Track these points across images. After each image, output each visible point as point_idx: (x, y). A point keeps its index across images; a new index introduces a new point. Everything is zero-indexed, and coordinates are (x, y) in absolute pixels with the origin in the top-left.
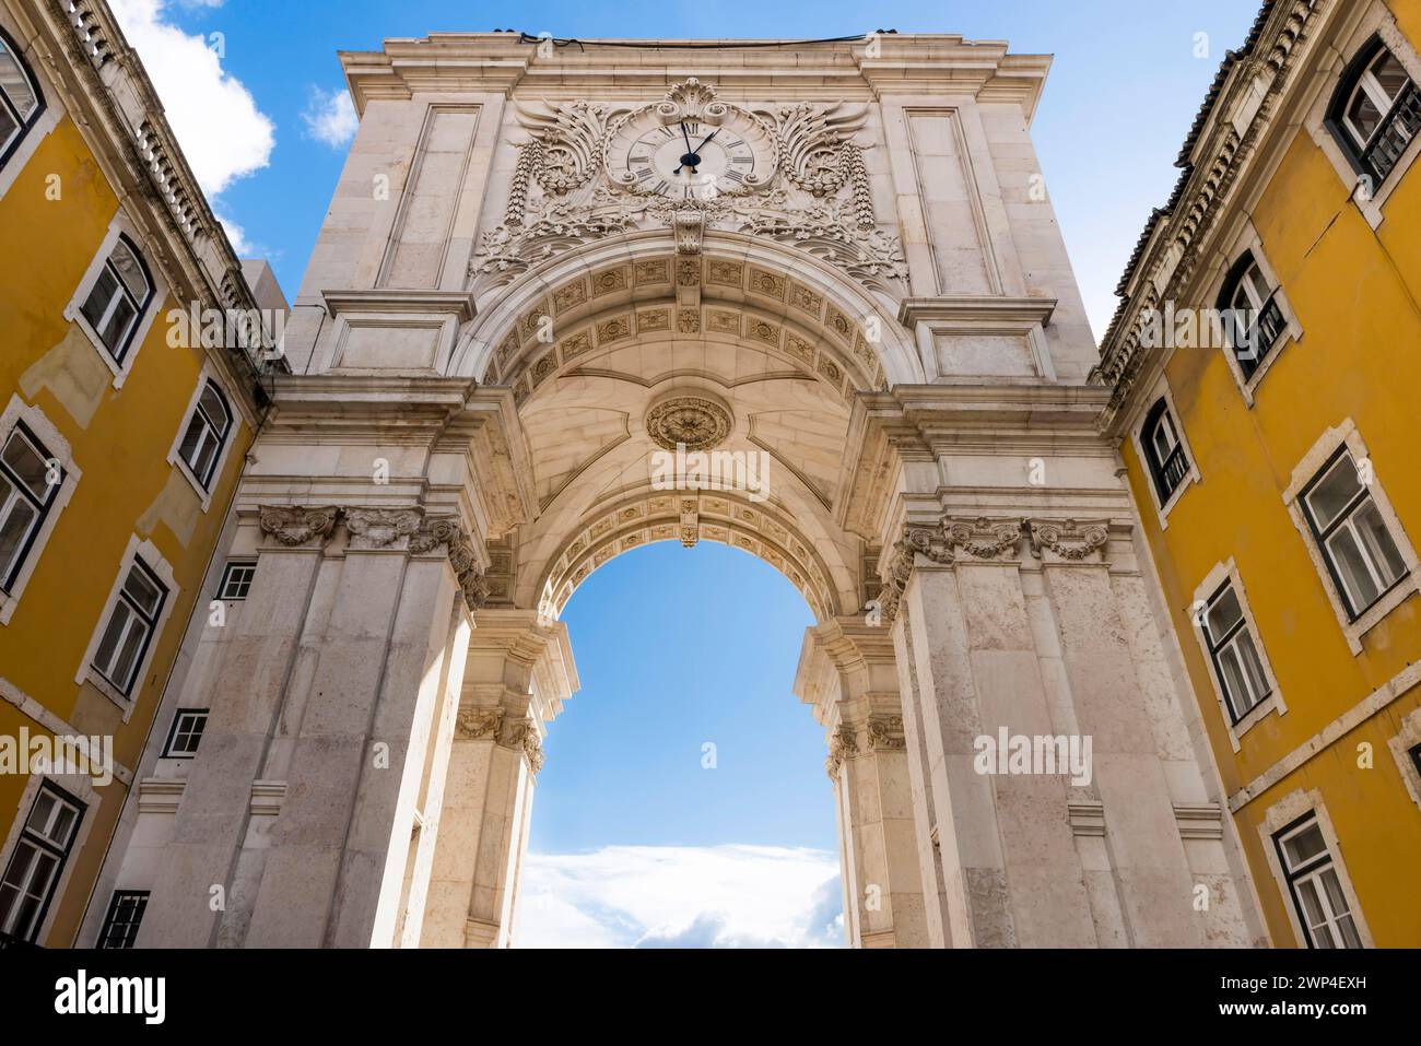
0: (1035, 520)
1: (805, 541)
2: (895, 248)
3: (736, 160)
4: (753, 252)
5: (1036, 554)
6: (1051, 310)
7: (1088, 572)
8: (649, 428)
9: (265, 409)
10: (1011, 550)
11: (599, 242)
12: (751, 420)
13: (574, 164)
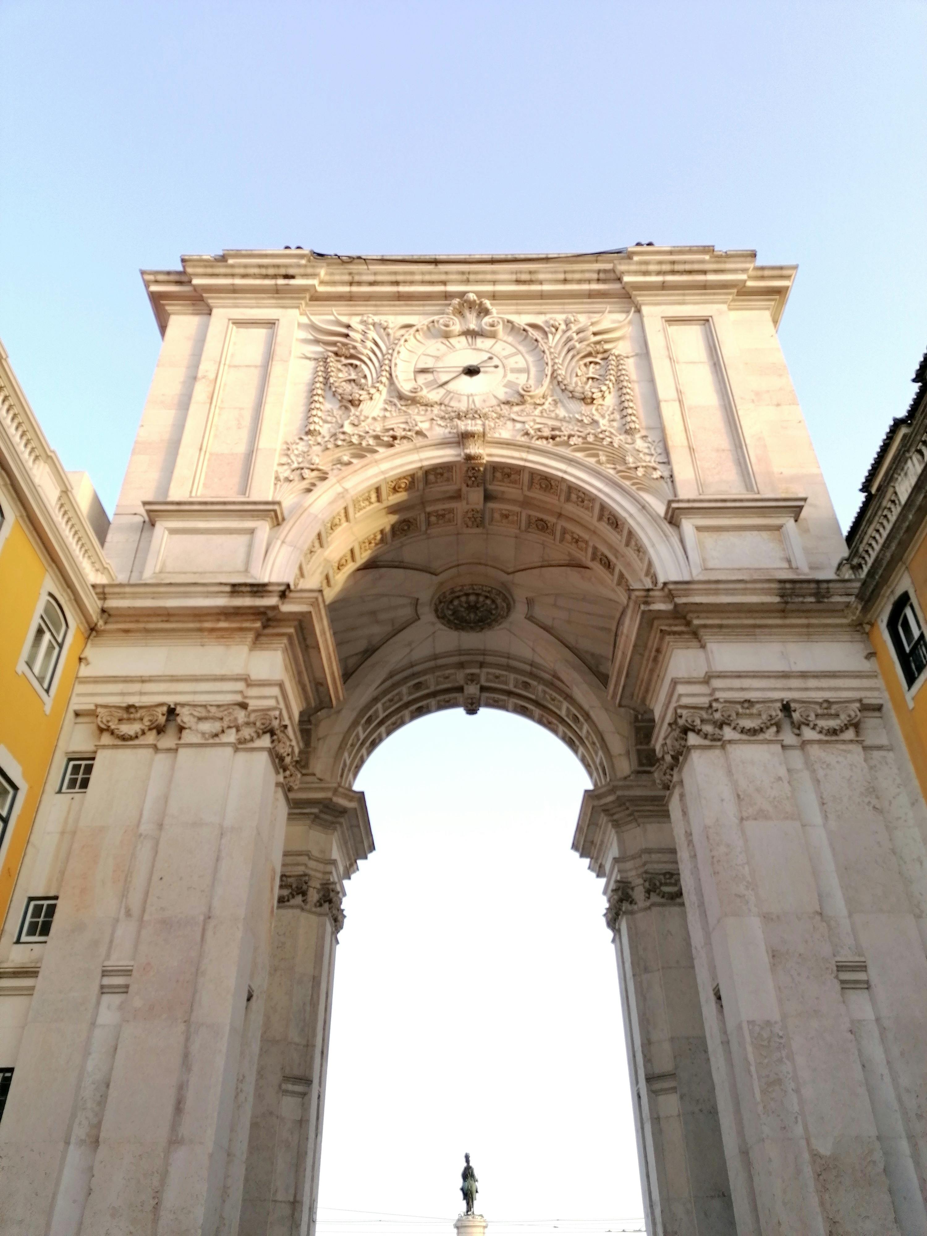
0: (795, 701)
1: (580, 708)
2: (659, 451)
3: (513, 371)
4: (531, 457)
5: (797, 731)
6: (801, 508)
7: (843, 747)
8: (436, 611)
10: (774, 729)
11: (392, 451)
12: (530, 602)
13: (365, 377)
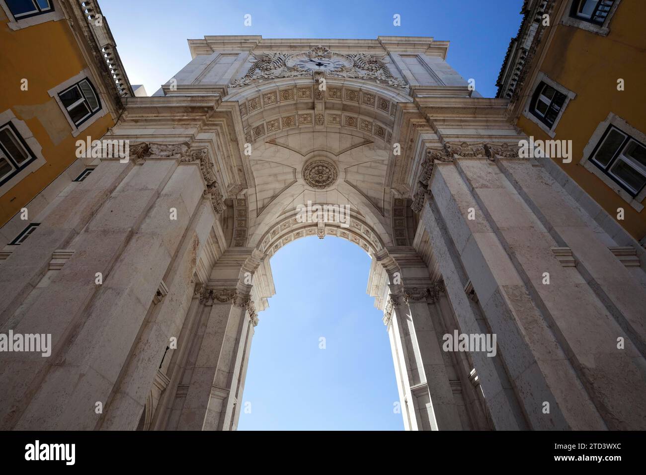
0: (489, 145)
1: (369, 226)
3: (337, 65)
4: (345, 83)
5: (492, 159)
6: (471, 91)
7: (519, 162)
8: (304, 176)
9: (121, 111)
10: (481, 156)
12: (346, 171)
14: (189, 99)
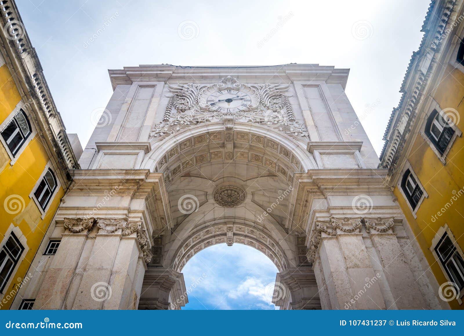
0: (366, 218)
1: (275, 240)
2: (303, 127)
3: (245, 101)
4: (252, 129)
5: (368, 231)
6: (361, 146)
7: (388, 237)
8: (215, 197)
9: (70, 182)
11: (195, 126)
12: (253, 194)
13: (188, 102)
14: (124, 172)
